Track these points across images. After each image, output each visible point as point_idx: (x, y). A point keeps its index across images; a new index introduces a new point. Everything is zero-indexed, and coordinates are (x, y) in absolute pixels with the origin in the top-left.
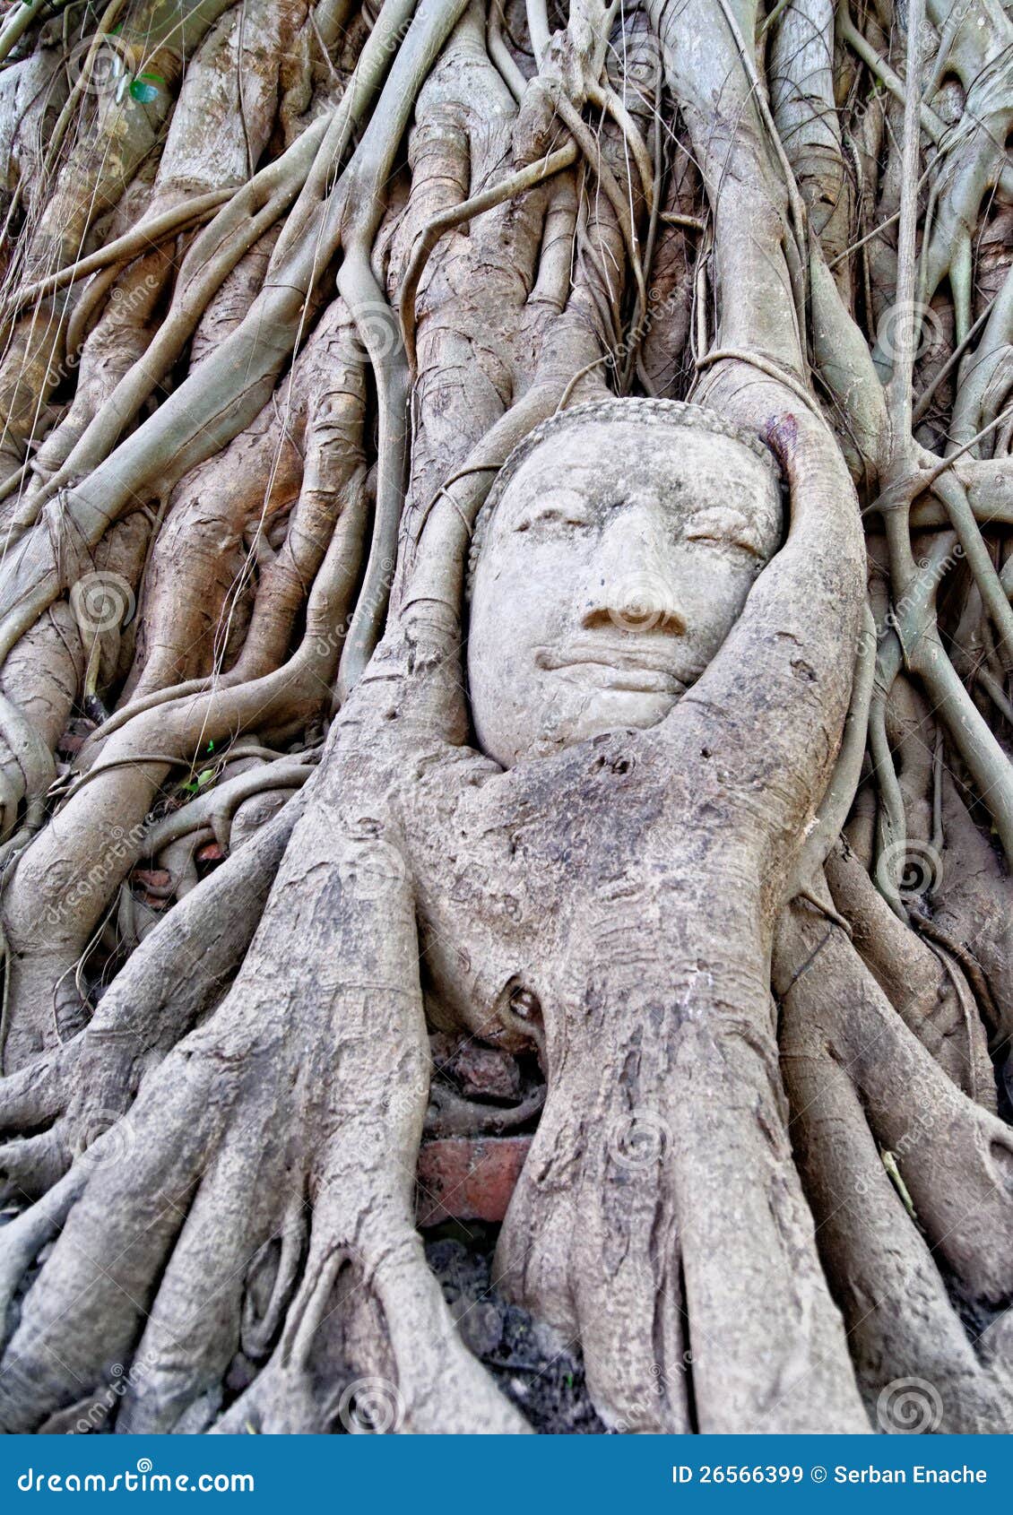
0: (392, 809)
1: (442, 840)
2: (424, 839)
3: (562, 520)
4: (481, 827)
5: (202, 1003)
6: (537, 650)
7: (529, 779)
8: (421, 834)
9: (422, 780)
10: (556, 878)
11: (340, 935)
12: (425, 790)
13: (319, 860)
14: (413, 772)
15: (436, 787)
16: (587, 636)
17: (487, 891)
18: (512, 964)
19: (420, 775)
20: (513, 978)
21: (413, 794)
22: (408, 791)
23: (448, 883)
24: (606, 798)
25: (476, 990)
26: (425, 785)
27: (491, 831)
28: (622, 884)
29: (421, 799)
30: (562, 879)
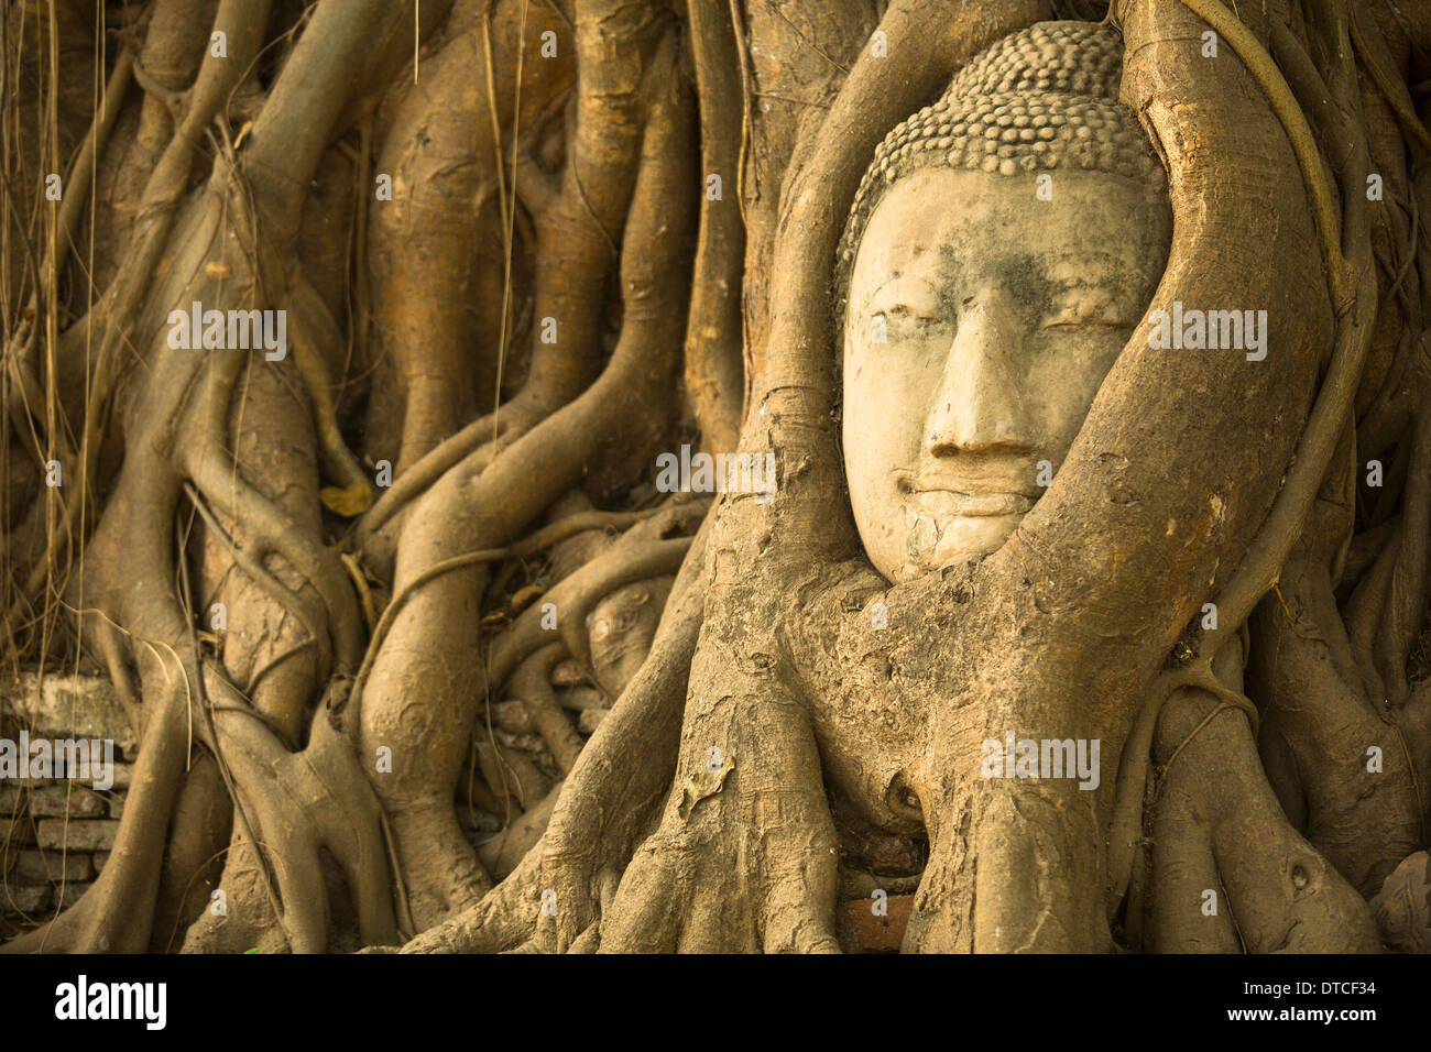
0: (779, 642)
1: (828, 665)
2: (813, 666)
3: (914, 315)
4: (862, 651)
5: (636, 829)
6: (898, 474)
7: (897, 606)
8: (809, 662)
9: (805, 609)
10: (923, 692)
11: (751, 755)
12: (808, 619)
13: (723, 695)
14: (795, 601)
15: (819, 615)
16: (938, 464)
17: (870, 707)
18: (895, 765)
19: (802, 605)
20: (897, 775)
21: (796, 625)
22: (791, 623)
23: (837, 703)
24: (955, 624)
25: (870, 789)
26: (808, 614)
27: (869, 655)
28: (965, 695)
29: (806, 629)
30: (928, 693)
